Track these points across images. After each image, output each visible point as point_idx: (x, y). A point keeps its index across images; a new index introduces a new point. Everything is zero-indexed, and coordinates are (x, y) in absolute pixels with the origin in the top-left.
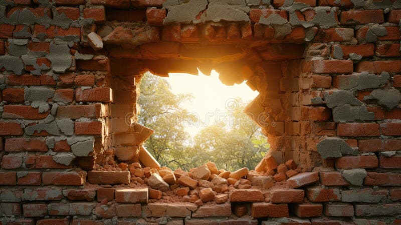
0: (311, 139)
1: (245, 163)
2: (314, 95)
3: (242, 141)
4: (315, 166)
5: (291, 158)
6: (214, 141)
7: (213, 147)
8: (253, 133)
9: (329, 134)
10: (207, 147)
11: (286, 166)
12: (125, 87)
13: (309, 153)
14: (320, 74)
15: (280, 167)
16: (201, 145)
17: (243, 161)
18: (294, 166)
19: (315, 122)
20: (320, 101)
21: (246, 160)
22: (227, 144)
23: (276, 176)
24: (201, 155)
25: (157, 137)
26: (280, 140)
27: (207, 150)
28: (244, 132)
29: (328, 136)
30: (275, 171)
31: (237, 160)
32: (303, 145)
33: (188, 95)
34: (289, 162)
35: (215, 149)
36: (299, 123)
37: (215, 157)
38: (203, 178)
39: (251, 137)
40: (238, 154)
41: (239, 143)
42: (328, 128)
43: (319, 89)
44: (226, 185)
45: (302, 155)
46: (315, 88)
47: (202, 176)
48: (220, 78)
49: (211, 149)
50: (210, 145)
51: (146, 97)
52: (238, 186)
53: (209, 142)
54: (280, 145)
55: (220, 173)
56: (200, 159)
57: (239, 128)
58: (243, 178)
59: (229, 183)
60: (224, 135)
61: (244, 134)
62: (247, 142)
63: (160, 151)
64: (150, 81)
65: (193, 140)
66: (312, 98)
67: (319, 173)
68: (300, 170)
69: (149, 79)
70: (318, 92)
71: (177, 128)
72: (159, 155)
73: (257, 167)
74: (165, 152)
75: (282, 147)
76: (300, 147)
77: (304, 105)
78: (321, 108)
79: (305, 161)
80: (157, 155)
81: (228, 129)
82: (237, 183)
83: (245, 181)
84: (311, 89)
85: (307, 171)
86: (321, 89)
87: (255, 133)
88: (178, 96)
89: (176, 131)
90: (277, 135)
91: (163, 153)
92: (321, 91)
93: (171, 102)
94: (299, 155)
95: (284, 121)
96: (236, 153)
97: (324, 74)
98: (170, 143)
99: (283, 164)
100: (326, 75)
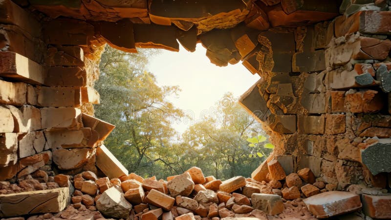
0: (346, 140)
1: (236, 162)
2: (360, 71)
3: (232, 139)
4: (352, 183)
5: (307, 166)
6: (203, 138)
7: (202, 145)
8: (244, 130)
9: (381, 134)
10: (196, 145)
11: (300, 177)
12: (67, 62)
13: (341, 162)
14: (370, 35)
15: (290, 178)
16: (190, 142)
17: (233, 159)
18: (311, 178)
19: (356, 114)
20: (370, 81)
21: (237, 158)
22: (218, 141)
23: (285, 191)
24: (190, 153)
25: (142, 133)
26: (289, 140)
27: (196, 148)
28: (235, 129)
29: (380, 137)
30: (283, 183)
31: (227, 159)
32: (330, 149)
33: (174, 87)
34: (303, 172)
35: (204, 147)
36: (322, 116)
37: (204, 155)
38: (183, 194)
39: (242, 134)
40: (228, 152)
41: (230, 140)
42: (380, 124)
43: (369, 61)
44: (215, 205)
45: (325, 163)
46: (361, 58)
47: (182, 189)
48: (208, 54)
49: (200, 147)
50: (199, 142)
51: (128, 90)
52: (232, 205)
53: (197, 139)
54: (290, 148)
55: (207, 181)
56: (189, 157)
57: (229, 125)
58: (238, 191)
59: (219, 200)
60: (214, 132)
61: (235, 131)
62: (238, 140)
63: (145, 149)
64: (135, 74)
65: (181, 137)
66: (357, 75)
67: (361, 195)
68: (321, 184)
69: (134, 72)
70: (367, 67)
71: (163, 123)
72: (143, 154)
73: (254, 174)
74: (150, 150)
75: (293, 150)
76: (324, 152)
77: (334, 90)
78: (369, 91)
79: (333, 173)
80: (141, 153)
81: (219, 126)
82: (230, 202)
83: (241, 197)
84: (353, 61)
85: (337, 189)
86: (372, 61)
87: (247, 130)
88: (162, 89)
89: (160, 126)
90: (285, 134)
91: (148, 151)
92: (372, 64)
93: (156, 95)
94: (322, 162)
95: (296, 115)
96: (226, 151)
97: (378, 34)
98: (155, 141)
99: (295, 174)
100: (381, 37)
